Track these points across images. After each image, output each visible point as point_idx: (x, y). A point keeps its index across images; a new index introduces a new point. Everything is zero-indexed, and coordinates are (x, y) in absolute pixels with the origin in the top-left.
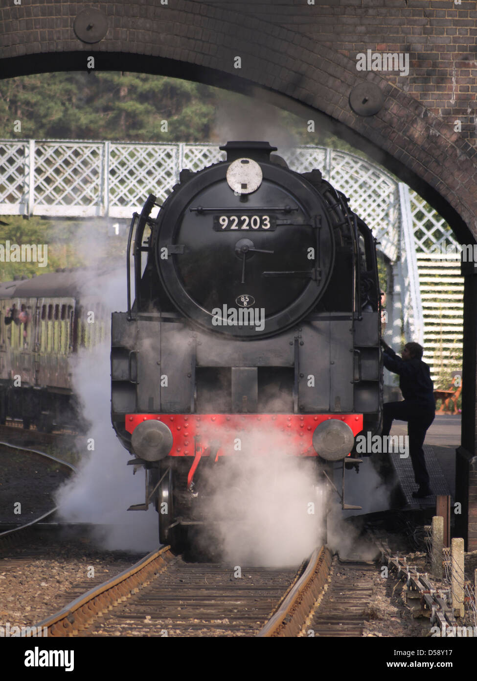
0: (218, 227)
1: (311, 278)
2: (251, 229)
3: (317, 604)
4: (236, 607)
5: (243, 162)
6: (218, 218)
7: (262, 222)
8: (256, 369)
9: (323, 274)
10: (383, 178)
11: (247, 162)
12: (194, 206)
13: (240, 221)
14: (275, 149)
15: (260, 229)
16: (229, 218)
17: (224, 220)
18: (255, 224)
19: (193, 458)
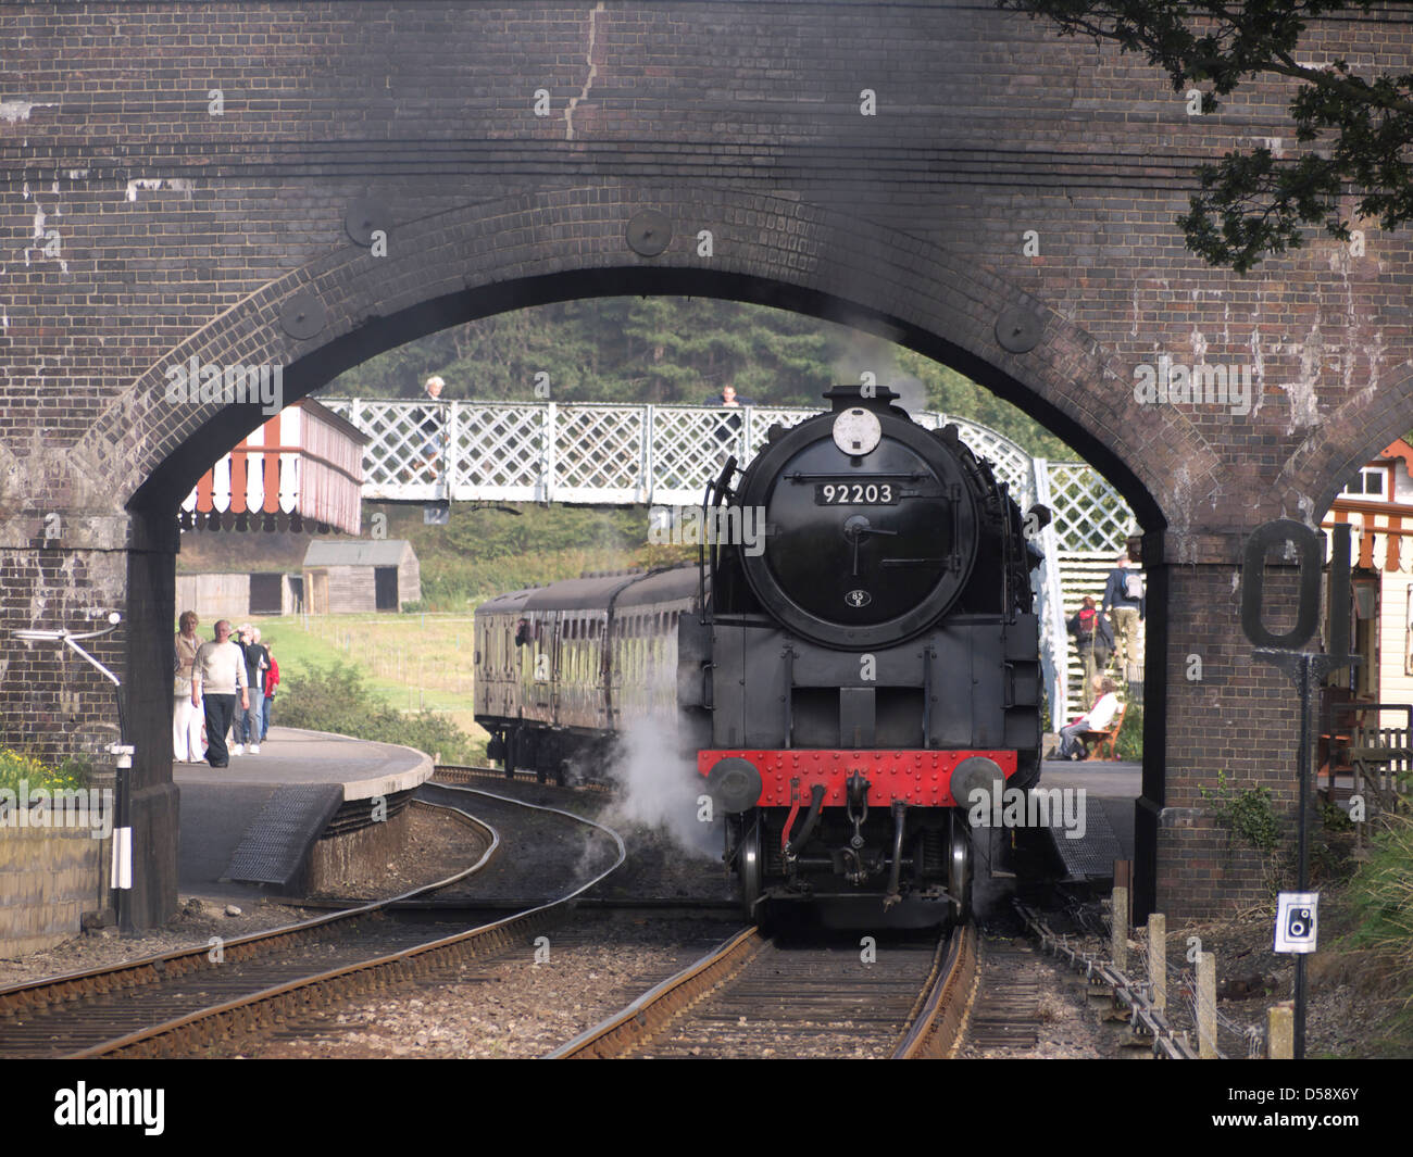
0: (821, 500)
1: (945, 569)
2: (866, 503)
3: (971, 1002)
4: (859, 1006)
5: (854, 413)
6: (822, 488)
7: (881, 493)
8: (873, 689)
9: (963, 564)
10: (1013, 452)
11: (861, 413)
12: (790, 472)
13: (851, 491)
14: (897, 396)
15: (878, 503)
16: (836, 487)
17: (829, 491)
18: (872, 495)
19: (787, 810)
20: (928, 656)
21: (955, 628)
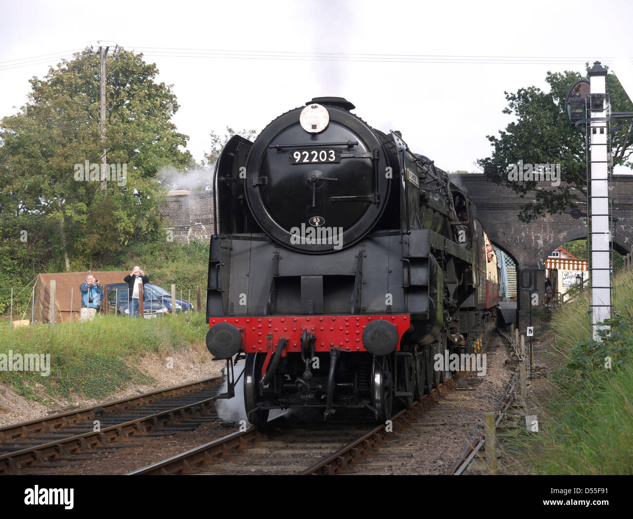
0: (293, 161)
1: (371, 202)
2: (320, 162)
5: (314, 107)
6: (292, 154)
7: (329, 155)
8: (321, 277)
9: (382, 199)
11: (317, 107)
12: (273, 144)
13: (310, 155)
15: (327, 161)
16: (301, 153)
17: (297, 155)
18: (323, 157)
19: (266, 354)
20: (360, 257)
21: (377, 239)
